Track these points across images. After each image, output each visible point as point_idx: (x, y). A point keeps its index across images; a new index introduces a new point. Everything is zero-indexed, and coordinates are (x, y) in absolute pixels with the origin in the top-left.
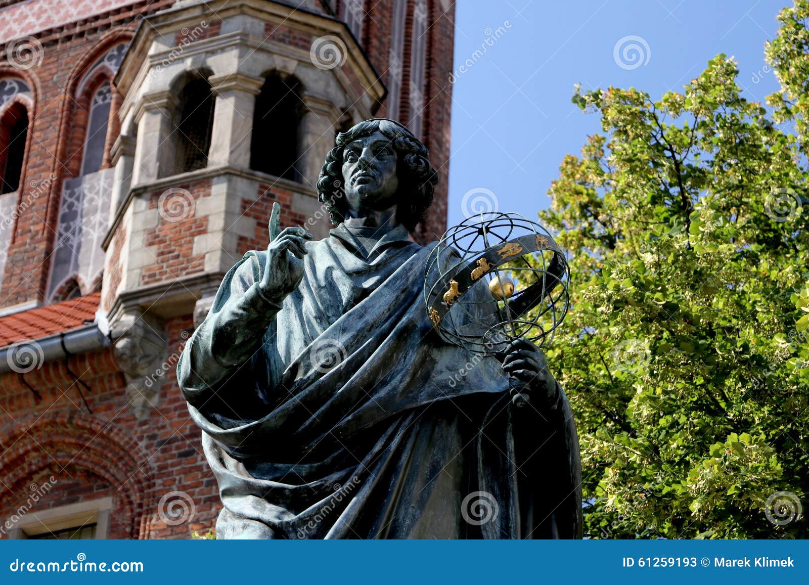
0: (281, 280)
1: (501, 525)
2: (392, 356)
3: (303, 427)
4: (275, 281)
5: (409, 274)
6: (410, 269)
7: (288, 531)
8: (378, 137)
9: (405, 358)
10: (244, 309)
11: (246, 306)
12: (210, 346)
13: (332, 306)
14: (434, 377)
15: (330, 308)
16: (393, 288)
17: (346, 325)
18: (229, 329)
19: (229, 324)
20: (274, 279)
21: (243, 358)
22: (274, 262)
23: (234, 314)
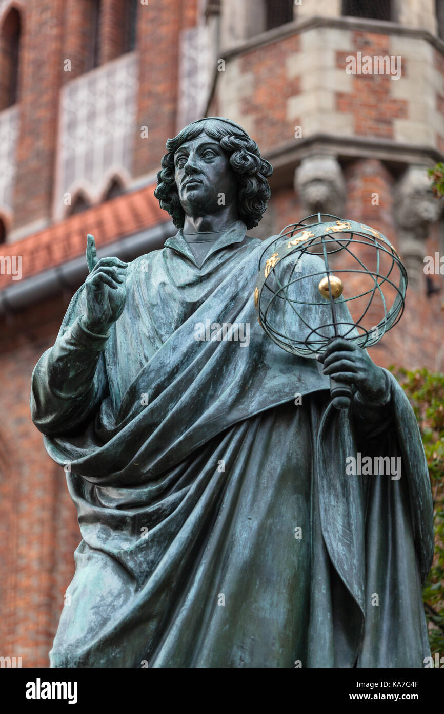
0: (100, 312)
1: (344, 523)
2: (221, 369)
3: (139, 452)
4: (94, 314)
5: (238, 280)
6: (240, 274)
7: (127, 560)
8: (204, 139)
9: (235, 369)
10: (72, 344)
11: (73, 341)
12: (47, 381)
13: (164, 324)
14: (266, 384)
15: (162, 326)
16: (222, 298)
17: (176, 343)
18: (61, 363)
19: (60, 359)
20: (92, 312)
21: (80, 389)
22: (90, 296)
23: (63, 349)
